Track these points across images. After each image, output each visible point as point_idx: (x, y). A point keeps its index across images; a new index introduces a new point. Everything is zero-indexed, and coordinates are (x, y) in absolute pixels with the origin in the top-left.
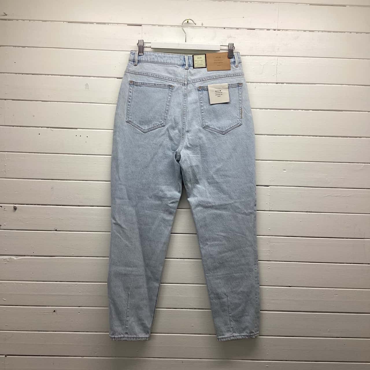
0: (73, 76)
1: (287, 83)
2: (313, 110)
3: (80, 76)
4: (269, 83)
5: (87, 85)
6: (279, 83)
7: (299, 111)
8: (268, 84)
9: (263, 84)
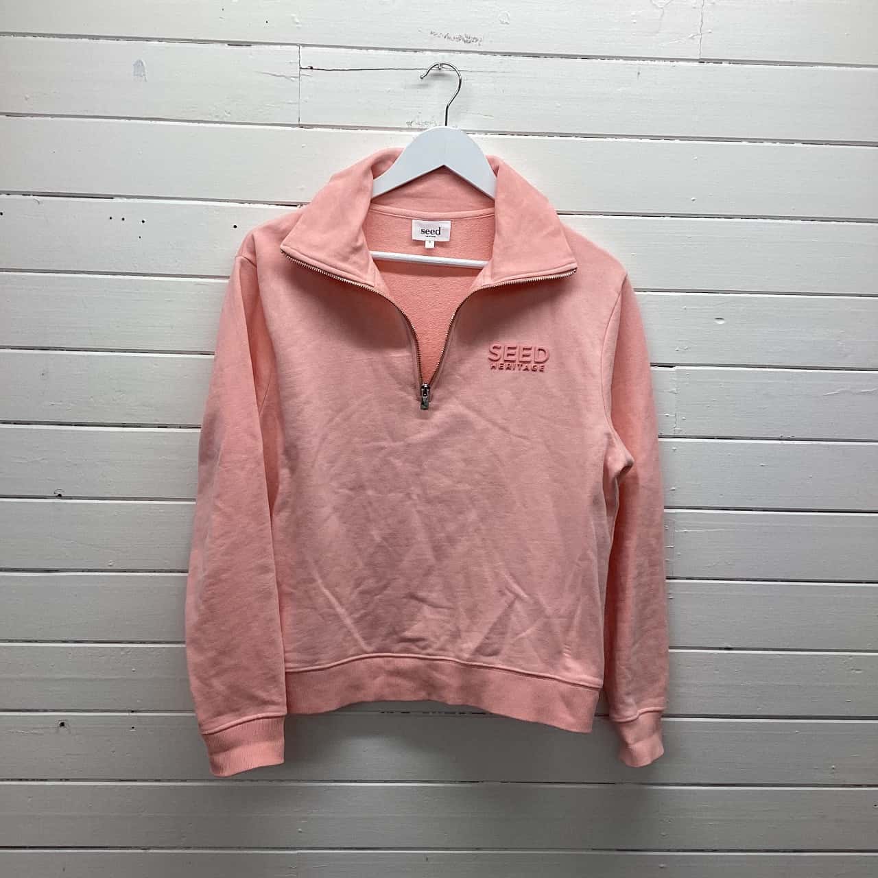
0: (98, 38)
1: (730, 61)
2: (804, 142)
3: (118, 38)
4: (678, 60)
5: (139, 65)
6: (709, 61)
7: (766, 144)
8: (675, 63)
9: (662, 63)
